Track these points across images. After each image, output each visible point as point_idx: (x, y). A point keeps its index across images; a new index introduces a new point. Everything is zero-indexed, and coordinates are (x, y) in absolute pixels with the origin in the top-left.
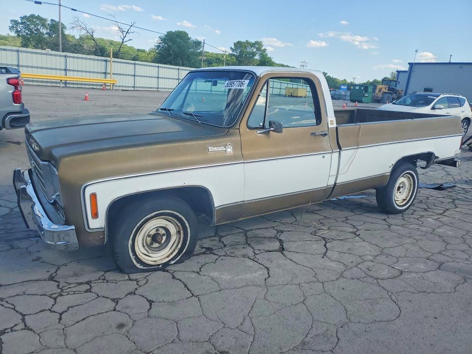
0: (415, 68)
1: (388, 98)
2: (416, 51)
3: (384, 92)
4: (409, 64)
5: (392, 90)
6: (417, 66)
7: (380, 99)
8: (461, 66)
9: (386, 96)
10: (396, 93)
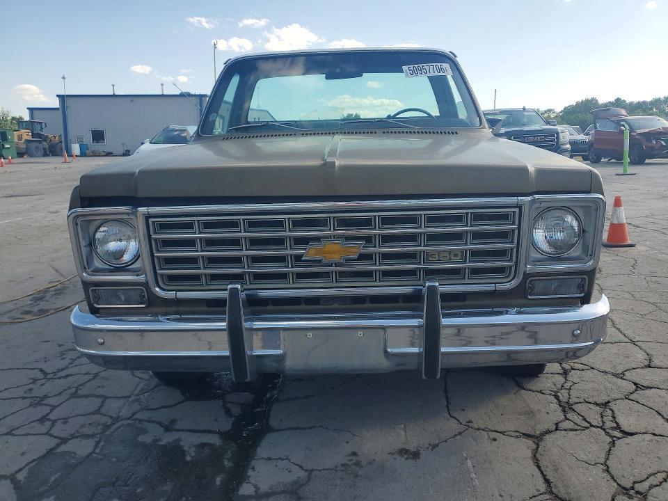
0: (68, 102)
1: (37, 148)
2: (63, 78)
3: (26, 140)
4: (58, 96)
5: (37, 137)
6: (72, 99)
7: (24, 151)
8: (131, 98)
9: (33, 146)
10: (45, 141)
